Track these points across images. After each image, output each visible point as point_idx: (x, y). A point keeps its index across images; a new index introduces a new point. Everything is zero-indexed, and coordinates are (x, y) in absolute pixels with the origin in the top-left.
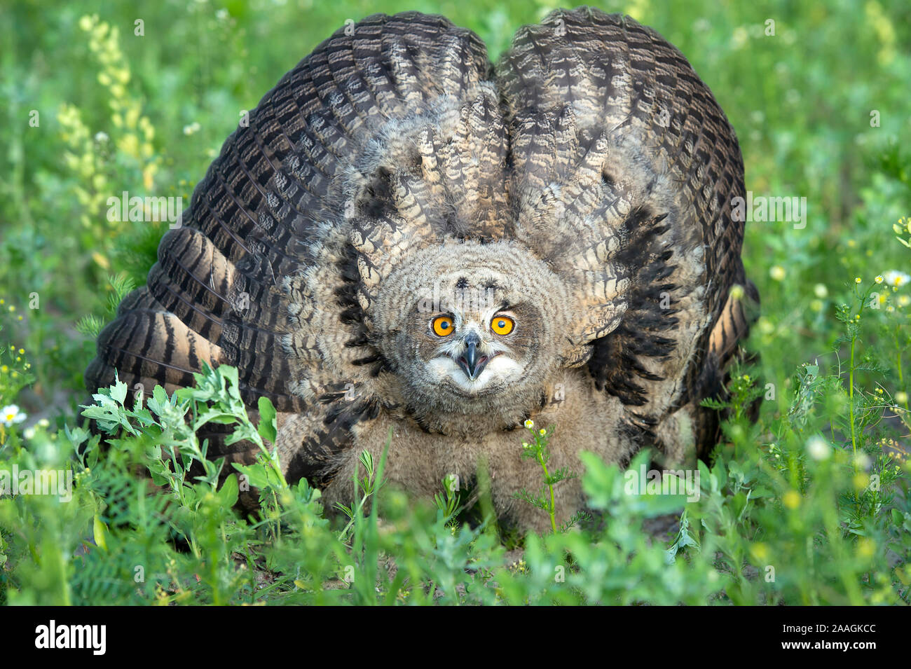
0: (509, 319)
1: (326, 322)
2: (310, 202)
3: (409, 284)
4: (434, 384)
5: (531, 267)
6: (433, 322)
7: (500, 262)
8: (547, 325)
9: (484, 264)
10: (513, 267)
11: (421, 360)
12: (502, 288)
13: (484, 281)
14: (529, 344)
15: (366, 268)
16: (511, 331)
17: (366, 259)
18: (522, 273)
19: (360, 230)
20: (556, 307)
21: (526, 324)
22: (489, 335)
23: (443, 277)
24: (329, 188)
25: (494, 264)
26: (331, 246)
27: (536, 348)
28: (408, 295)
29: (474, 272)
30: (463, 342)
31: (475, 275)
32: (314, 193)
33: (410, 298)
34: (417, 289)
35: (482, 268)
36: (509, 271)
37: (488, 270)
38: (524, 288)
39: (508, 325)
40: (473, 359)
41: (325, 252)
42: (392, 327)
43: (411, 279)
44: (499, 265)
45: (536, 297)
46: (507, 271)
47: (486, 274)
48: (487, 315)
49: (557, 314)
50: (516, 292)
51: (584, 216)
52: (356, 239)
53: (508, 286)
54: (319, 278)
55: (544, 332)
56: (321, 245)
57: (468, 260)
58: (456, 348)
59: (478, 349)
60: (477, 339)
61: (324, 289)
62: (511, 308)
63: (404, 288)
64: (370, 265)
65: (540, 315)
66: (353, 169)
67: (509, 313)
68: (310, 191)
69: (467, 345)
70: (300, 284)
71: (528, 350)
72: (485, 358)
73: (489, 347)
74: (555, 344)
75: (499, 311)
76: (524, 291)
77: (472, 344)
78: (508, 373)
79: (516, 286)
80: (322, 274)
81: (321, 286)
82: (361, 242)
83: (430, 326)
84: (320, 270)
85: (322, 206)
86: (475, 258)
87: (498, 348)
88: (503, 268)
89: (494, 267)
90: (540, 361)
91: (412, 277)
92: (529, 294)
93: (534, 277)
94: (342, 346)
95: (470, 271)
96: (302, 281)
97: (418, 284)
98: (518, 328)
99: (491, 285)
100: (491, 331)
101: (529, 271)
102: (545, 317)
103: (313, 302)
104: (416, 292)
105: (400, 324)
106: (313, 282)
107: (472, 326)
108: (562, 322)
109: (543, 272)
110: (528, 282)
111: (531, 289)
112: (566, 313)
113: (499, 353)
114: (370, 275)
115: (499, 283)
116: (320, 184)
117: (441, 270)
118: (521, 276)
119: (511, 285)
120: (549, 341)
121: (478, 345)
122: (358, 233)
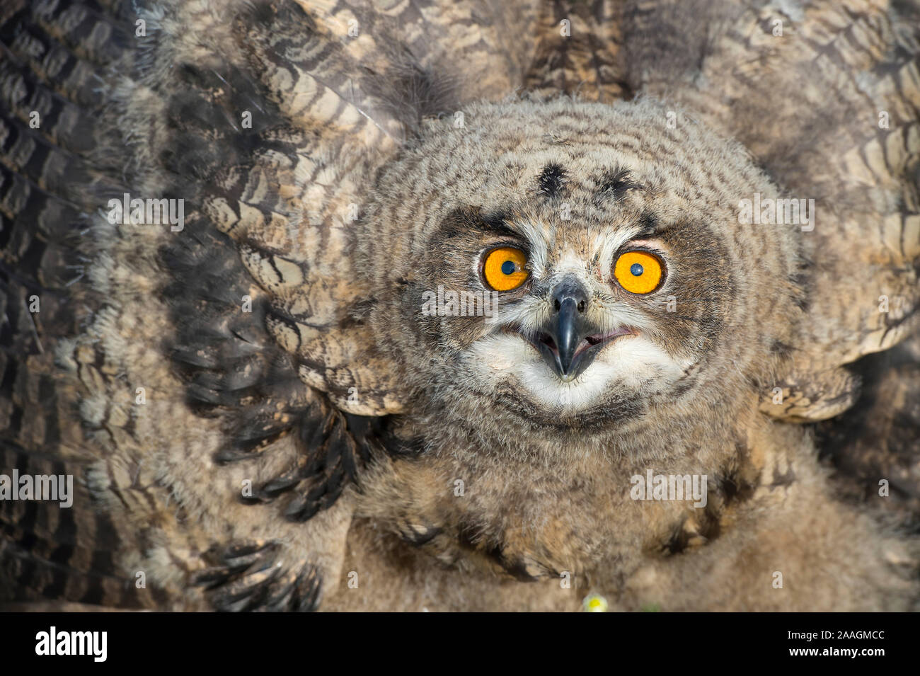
0: (655, 255)
1: (164, 426)
2: (67, 169)
3: (432, 172)
4: (479, 394)
5: (709, 150)
6: (484, 260)
7: (638, 137)
8: (740, 277)
9: (603, 137)
10: (668, 144)
11: (454, 344)
12: (641, 188)
13: (599, 173)
14: (699, 314)
15: (265, 263)
16: (659, 286)
17: (256, 247)
18: (689, 158)
19: (220, 193)
20: (764, 237)
21: (692, 273)
22: (607, 290)
23: (511, 157)
24: (97, 135)
25: (626, 139)
26: (134, 259)
27: (712, 325)
28: (431, 200)
29: (581, 155)
30: (548, 298)
31: (583, 161)
32: (69, 148)
33: (435, 205)
34: (450, 184)
35: (599, 147)
36: (660, 154)
37: (611, 150)
38: (692, 190)
39: (652, 270)
40: (568, 340)
41: (122, 273)
42: (397, 272)
43: (437, 163)
44: (637, 143)
45: (718, 213)
46: (653, 154)
47: (608, 158)
48: (606, 242)
49: (764, 252)
50: (672, 195)
51: (855, 73)
52: (221, 216)
53: (656, 182)
54: (125, 333)
55: (733, 292)
56: (110, 261)
57: (566, 127)
58: (532, 313)
59: (581, 315)
60: (580, 291)
61: (142, 353)
62: (659, 234)
63: (423, 184)
64: (268, 254)
65: (725, 253)
66: (129, 83)
67: (654, 244)
68: (59, 144)
69: (557, 305)
70: (91, 352)
71: (695, 328)
72: (596, 341)
73: (608, 314)
74: (758, 323)
75: (633, 239)
76: (692, 195)
77: (569, 302)
78: (649, 374)
79: (675, 183)
80: (129, 320)
81: (134, 350)
82: (232, 217)
83: (475, 268)
84: (121, 312)
85: (91, 173)
86: (583, 125)
87: (629, 321)
88: (646, 147)
89: (626, 145)
90: (722, 358)
91: (441, 159)
92: (702, 203)
93: (714, 169)
94: (209, 465)
95: (572, 150)
96: (95, 346)
97: (452, 174)
98: (674, 280)
99: (616, 184)
100: (613, 282)
101: (703, 155)
102: (735, 256)
103: (128, 385)
104: (447, 192)
105: (415, 265)
106: (116, 345)
107: (570, 264)
108: (776, 270)
109: (734, 159)
110: (701, 177)
111: (706, 192)
112: (785, 248)
113: (628, 330)
114: (279, 274)
115: (635, 177)
116: (77, 128)
117: (505, 145)
118: (686, 163)
119: (662, 181)
120: (745, 317)
121: (582, 307)
122: (217, 201)
